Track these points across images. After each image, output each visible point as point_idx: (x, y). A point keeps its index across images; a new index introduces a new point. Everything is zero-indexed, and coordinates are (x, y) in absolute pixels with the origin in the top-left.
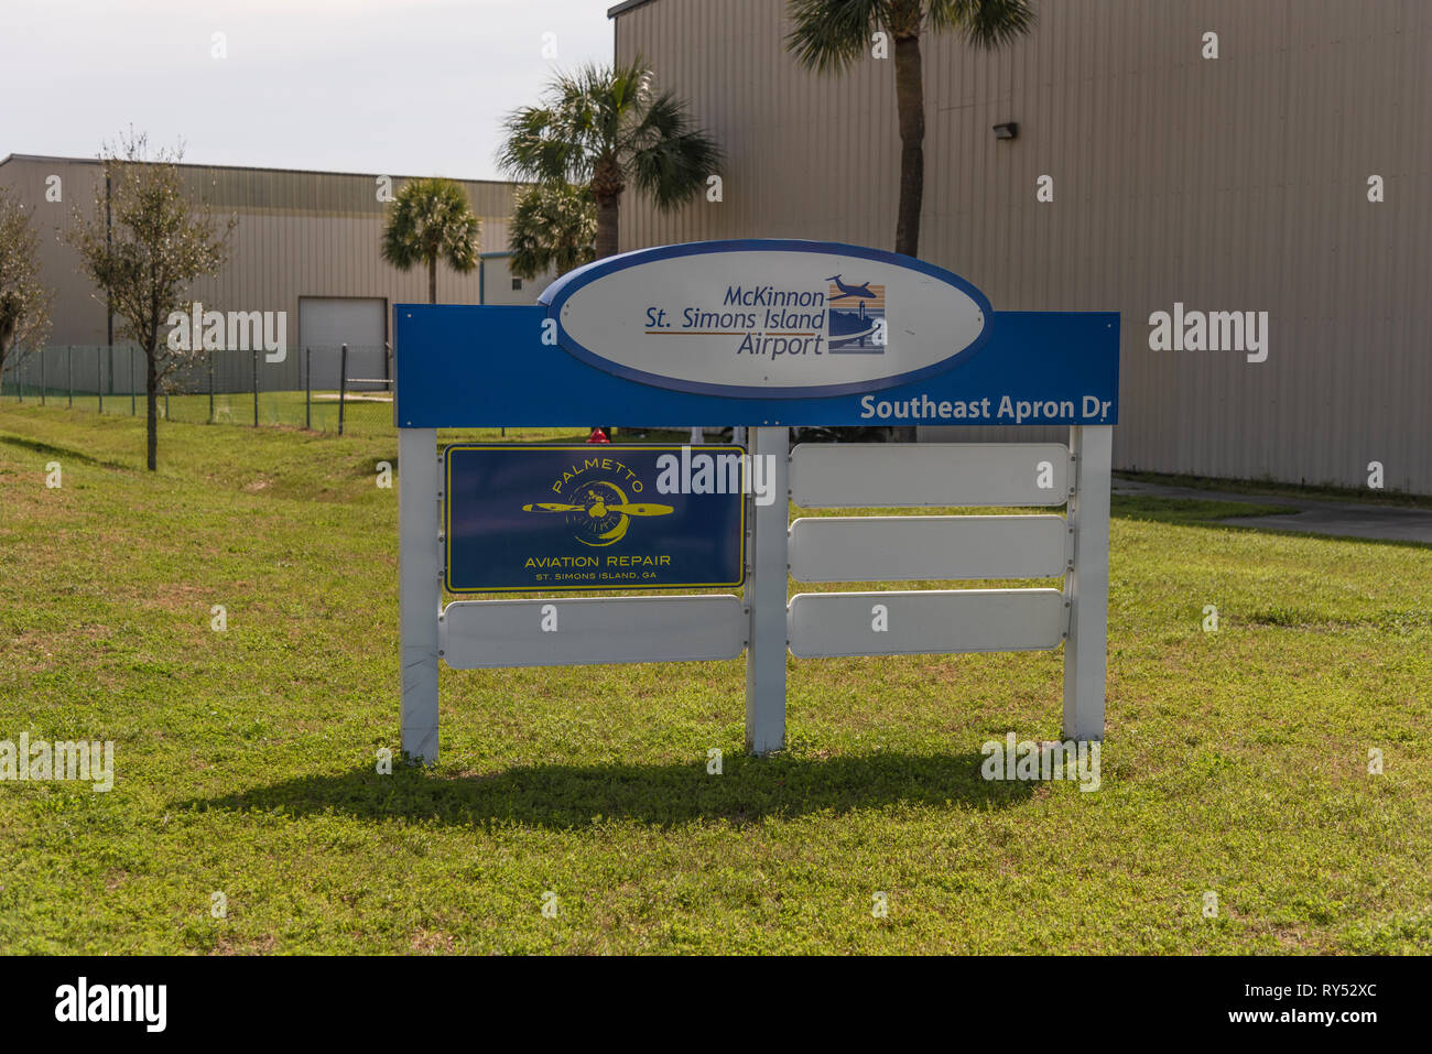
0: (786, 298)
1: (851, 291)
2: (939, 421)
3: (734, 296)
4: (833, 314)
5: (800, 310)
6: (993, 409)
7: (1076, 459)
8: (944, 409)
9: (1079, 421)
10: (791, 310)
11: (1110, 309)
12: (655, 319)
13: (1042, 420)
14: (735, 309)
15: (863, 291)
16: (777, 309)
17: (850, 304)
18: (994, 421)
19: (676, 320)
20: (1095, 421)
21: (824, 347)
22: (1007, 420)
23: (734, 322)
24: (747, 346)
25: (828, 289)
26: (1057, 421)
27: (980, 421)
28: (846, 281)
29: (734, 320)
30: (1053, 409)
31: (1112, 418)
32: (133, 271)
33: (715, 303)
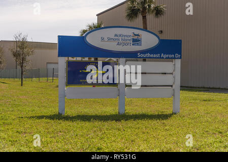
0: (125, 36)
1: (136, 35)
2: (151, 58)
3: (116, 35)
4: (133, 39)
5: (127, 38)
6: (160, 56)
7: (174, 65)
8: (152, 56)
9: (175, 58)
10: (126, 38)
11: (180, 39)
12: (103, 39)
13: (169, 58)
14: (116, 38)
15: (138, 35)
16: (123, 38)
17: (136, 37)
18: (160, 58)
19: (106, 39)
20: (178, 58)
21: (131, 44)
22: (163, 58)
23: (116, 40)
24: (118, 44)
25: (132, 35)
26: (171, 58)
27: (158, 58)
28: (135, 33)
29: (116, 39)
30: (171, 56)
31: (180, 58)
32: (19, 55)
33: (113, 37)
